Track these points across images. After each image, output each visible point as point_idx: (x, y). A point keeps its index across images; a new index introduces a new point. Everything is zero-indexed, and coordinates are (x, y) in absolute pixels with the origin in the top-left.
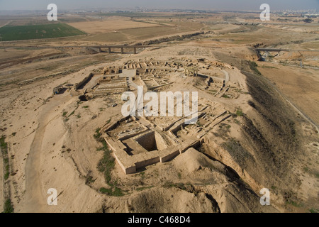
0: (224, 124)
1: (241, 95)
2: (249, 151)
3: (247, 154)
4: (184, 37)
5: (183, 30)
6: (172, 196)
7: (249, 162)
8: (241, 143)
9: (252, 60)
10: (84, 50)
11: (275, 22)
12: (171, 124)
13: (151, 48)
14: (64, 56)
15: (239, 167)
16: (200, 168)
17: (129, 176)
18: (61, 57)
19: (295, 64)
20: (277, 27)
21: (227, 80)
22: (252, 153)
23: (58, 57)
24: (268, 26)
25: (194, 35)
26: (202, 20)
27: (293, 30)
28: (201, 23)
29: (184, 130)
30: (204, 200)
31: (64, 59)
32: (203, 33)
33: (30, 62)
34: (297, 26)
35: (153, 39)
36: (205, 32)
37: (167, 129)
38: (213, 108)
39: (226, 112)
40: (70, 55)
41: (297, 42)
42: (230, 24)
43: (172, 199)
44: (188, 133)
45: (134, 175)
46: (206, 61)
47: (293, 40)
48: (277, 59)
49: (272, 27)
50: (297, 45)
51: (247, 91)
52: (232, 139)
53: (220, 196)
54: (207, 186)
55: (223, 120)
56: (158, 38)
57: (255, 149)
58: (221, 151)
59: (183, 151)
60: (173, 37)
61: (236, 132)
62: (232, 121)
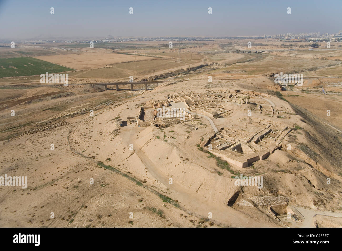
0: (291, 135)
1: (292, 116)
2: (316, 152)
3: (315, 154)
4: (189, 70)
5: (184, 63)
6: (280, 177)
7: (318, 159)
8: (308, 146)
9: (275, 90)
10: (88, 87)
11: (280, 49)
12: (251, 138)
13: (166, 84)
14: (67, 95)
15: (313, 161)
16: (290, 161)
17: (245, 169)
18: (64, 96)
19: (317, 91)
20: (284, 54)
21: (274, 106)
22: (318, 153)
23: (60, 97)
24: (275, 53)
25: (198, 68)
26: (198, 50)
27: (302, 56)
28: (199, 53)
29: (262, 142)
30: (302, 178)
31: (68, 98)
32: (207, 65)
33: (30, 102)
34: (306, 52)
35: (158, 73)
36: (209, 63)
37: (250, 141)
38: (275, 126)
39: (287, 128)
40: (73, 94)
41: (311, 70)
42: (231, 54)
43: (280, 179)
44: (266, 143)
45: (247, 168)
46: (241, 92)
47: (306, 68)
48: (298, 88)
49: (279, 54)
50: (313, 72)
51: (295, 113)
52: (302, 144)
53: (310, 176)
54: (300, 171)
55: (289, 132)
56: (163, 72)
57: (319, 150)
58: (297, 151)
59: (273, 152)
60: (178, 71)
61: (302, 139)
62: (295, 133)
